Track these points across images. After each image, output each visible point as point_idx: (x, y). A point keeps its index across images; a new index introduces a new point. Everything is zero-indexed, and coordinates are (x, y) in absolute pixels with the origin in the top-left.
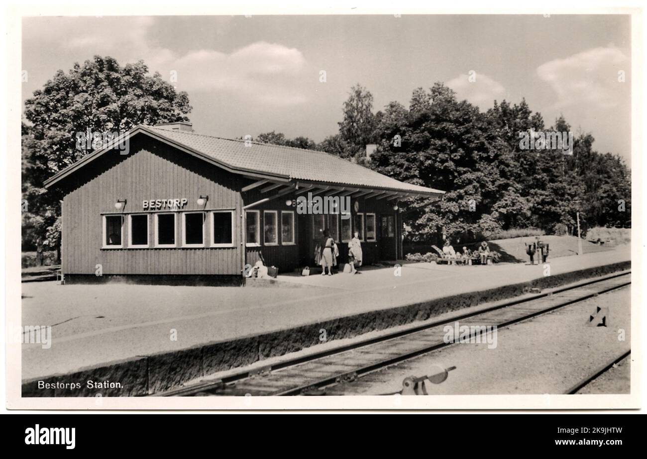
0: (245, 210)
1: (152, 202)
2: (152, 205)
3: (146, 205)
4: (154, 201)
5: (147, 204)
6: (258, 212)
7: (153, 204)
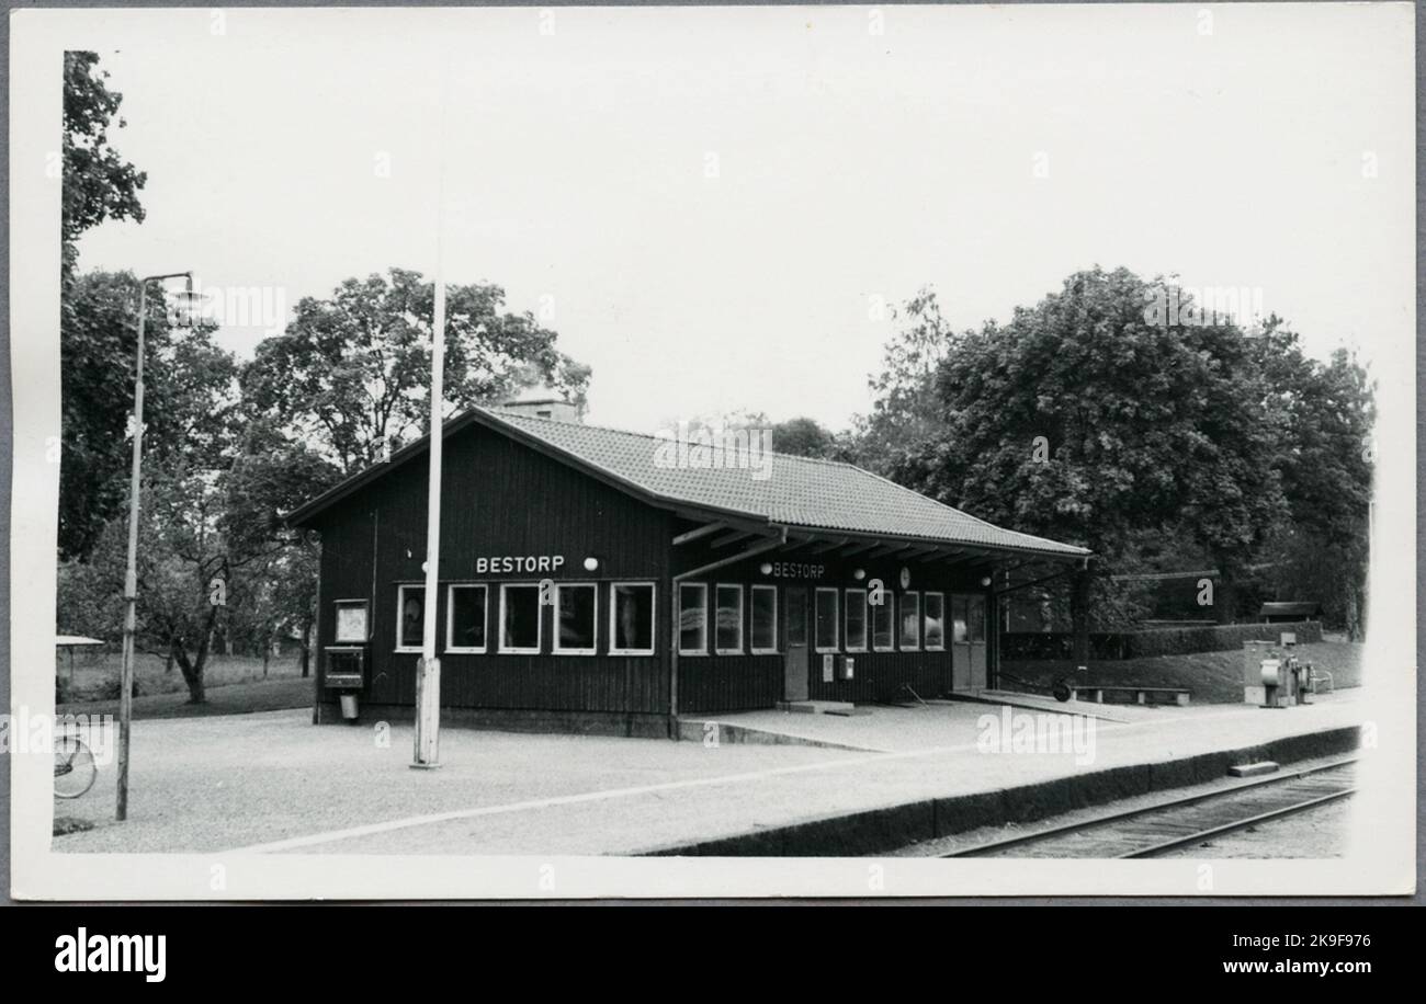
0: (678, 582)
1: (496, 562)
2: (495, 568)
3: (482, 568)
4: (499, 559)
5: (485, 565)
6: (705, 585)
7: (497, 565)
